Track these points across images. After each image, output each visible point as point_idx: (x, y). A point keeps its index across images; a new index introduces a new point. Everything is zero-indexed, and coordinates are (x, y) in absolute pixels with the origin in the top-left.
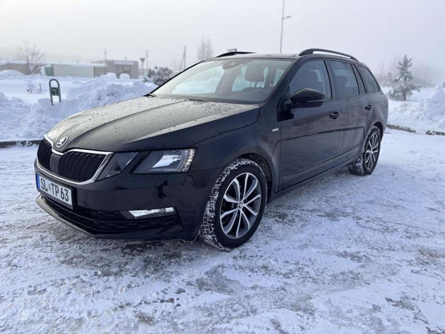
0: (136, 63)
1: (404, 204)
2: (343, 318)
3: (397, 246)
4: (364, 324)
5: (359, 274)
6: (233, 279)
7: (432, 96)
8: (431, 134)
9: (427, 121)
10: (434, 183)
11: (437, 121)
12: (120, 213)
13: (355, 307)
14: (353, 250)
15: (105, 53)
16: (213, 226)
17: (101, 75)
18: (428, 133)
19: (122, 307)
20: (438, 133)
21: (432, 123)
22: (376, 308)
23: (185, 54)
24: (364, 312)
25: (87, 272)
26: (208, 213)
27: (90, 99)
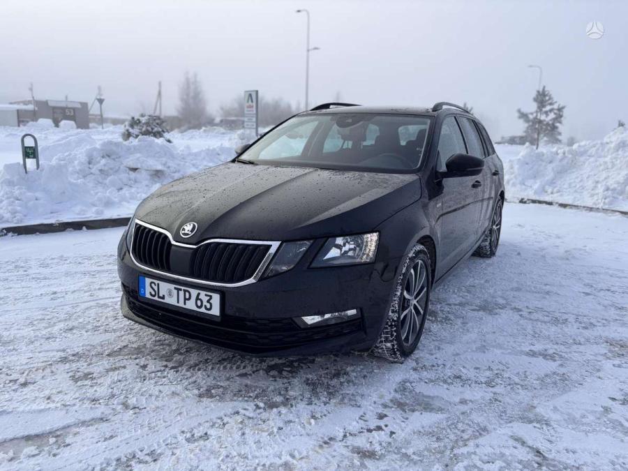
0: (85, 105)
1: (555, 289)
2: (583, 424)
3: (582, 340)
4: (607, 428)
5: (564, 374)
6: (432, 395)
7: (522, 156)
8: (525, 202)
9: (519, 186)
10: (567, 262)
11: (531, 187)
12: (294, 322)
13: (586, 411)
14: (538, 347)
15: (31, 89)
16: (395, 331)
17: (28, 122)
18: (522, 201)
19: (326, 443)
20: (534, 202)
21: (526, 189)
22: (607, 410)
23: (160, 94)
24: (598, 416)
25: (245, 405)
26: (390, 314)
27: (76, 162)
